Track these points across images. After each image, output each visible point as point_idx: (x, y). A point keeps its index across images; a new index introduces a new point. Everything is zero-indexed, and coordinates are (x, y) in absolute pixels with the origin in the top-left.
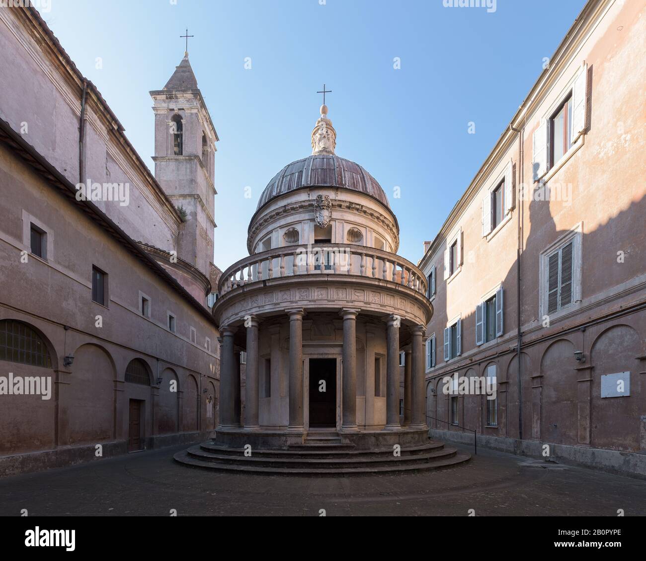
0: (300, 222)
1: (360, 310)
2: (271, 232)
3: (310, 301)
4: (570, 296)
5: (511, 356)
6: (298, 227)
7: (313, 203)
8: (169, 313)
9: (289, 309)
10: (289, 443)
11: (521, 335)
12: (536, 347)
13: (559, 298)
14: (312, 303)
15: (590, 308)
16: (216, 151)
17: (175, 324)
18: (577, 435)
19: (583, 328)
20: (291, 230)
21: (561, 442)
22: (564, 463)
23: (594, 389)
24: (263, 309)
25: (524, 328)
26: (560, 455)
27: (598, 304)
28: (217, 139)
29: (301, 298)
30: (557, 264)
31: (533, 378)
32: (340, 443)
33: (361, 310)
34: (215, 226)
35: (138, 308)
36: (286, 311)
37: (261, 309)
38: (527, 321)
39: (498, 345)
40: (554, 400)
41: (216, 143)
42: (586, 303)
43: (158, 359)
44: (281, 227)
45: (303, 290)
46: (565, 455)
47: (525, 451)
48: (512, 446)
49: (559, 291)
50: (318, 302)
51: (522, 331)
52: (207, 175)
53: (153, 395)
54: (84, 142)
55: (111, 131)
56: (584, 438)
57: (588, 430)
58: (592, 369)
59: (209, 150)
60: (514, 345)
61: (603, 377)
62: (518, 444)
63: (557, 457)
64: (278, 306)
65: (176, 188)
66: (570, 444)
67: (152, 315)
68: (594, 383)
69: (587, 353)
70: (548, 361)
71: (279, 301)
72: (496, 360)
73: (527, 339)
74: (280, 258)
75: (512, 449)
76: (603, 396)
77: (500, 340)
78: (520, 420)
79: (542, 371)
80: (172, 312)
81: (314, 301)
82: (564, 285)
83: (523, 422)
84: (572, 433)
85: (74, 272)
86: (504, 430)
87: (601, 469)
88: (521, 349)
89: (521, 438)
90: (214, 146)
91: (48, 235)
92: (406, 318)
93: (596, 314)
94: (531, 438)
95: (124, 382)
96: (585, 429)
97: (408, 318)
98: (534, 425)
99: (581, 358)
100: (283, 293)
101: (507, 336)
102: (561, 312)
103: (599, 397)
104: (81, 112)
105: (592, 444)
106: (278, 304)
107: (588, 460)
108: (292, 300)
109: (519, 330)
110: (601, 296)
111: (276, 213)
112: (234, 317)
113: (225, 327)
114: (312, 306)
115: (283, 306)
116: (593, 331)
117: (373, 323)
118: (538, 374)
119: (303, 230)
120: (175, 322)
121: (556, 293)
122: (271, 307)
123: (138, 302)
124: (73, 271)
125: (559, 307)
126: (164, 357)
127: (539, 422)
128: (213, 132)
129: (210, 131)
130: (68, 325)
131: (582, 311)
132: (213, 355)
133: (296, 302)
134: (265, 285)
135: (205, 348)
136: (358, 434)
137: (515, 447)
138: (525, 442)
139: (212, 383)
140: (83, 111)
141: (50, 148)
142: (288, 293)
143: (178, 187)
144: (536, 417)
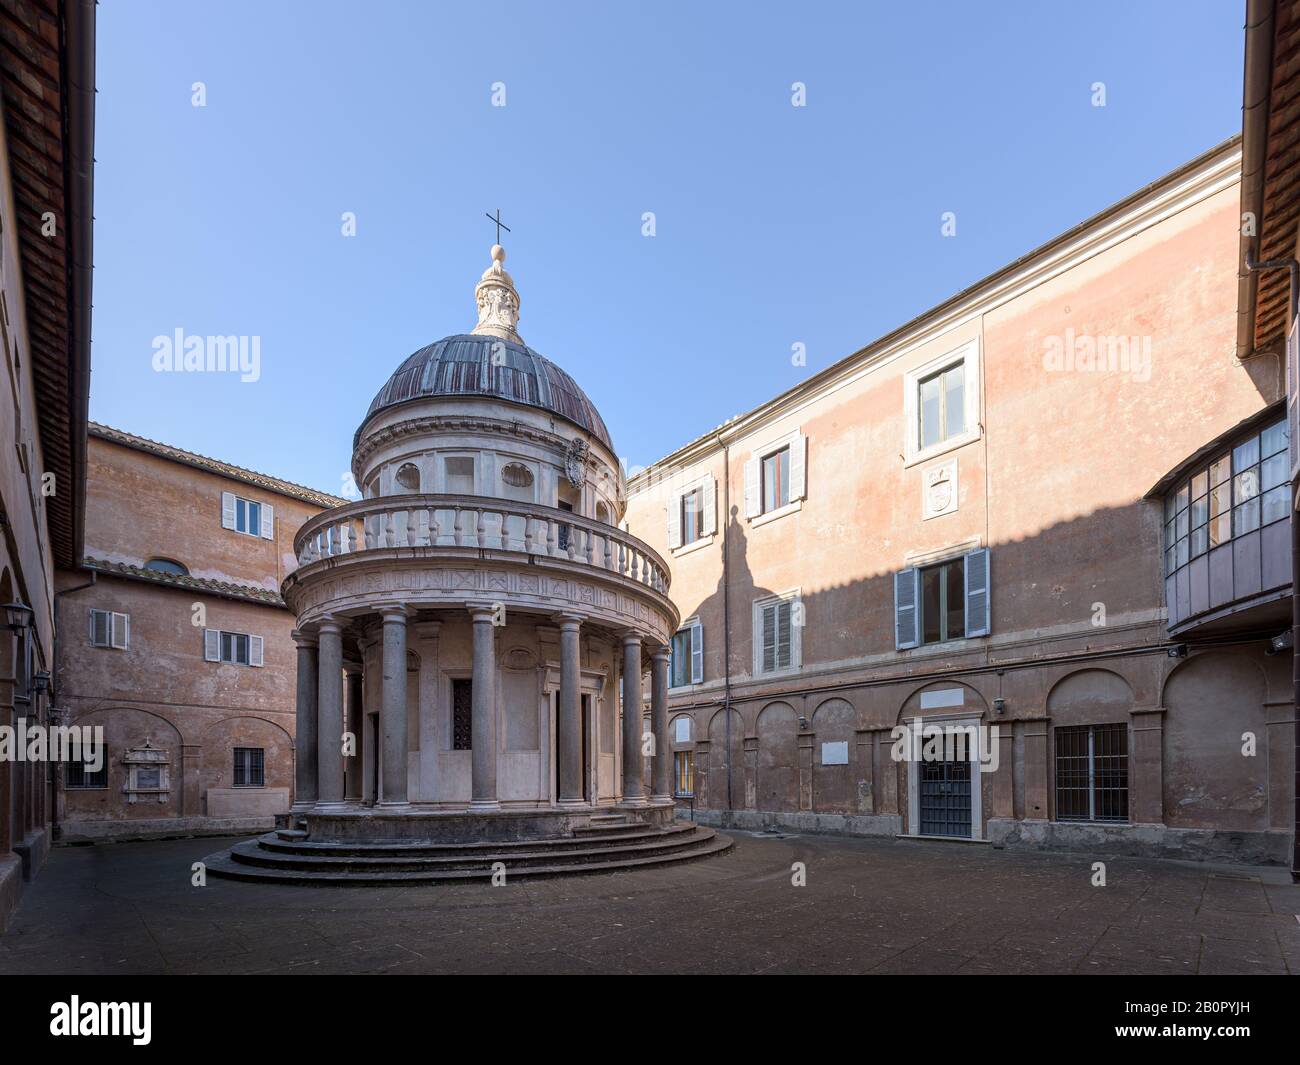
3: (596, 608)
4: (788, 657)
5: (714, 710)
9: (569, 612)
11: (728, 687)
12: (750, 704)
13: (776, 657)
14: (599, 612)
15: (810, 675)
18: (799, 802)
19: (804, 694)
21: (780, 810)
22: (787, 832)
23: (815, 756)
24: (518, 599)
25: (734, 680)
26: (782, 824)
27: (818, 674)
30: (774, 619)
31: (746, 740)
38: (738, 673)
39: (693, 694)
40: (772, 765)
42: (807, 669)
45: (586, 588)
46: (788, 823)
47: (738, 823)
48: (720, 818)
49: (776, 650)
50: (605, 612)
51: (730, 683)
56: (807, 805)
57: (810, 796)
58: (813, 736)
60: (719, 697)
61: (824, 746)
62: (728, 816)
63: (780, 826)
64: (547, 602)
66: (791, 811)
68: (815, 750)
69: (808, 720)
70: (763, 722)
71: (549, 595)
72: (692, 712)
73: (737, 693)
75: (719, 823)
76: (823, 763)
77: (696, 688)
78: (729, 788)
79: (757, 733)
81: (601, 609)
83: (732, 789)
84: (793, 800)
86: (705, 800)
87: (825, 833)
88: (730, 704)
89: (730, 808)
93: (817, 683)
94: (744, 807)
96: (807, 795)
98: (749, 793)
99: (804, 725)
100: (555, 583)
101: (708, 685)
102: (778, 673)
103: (820, 764)
105: (815, 810)
106: (548, 599)
107: (813, 827)
108: (569, 598)
109: (727, 681)
110: (822, 667)
113: (401, 607)
114: (597, 615)
115: (555, 605)
116: (814, 699)
118: (753, 736)
121: (772, 650)
122: (534, 599)
125: (776, 667)
127: (754, 789)
131: (802, 677)
133: (577, 604)
134: (531, 561)
136: (649, 809)
137: (723, 820)
138: (737, 813)
142: (563, 584)
144: (750, 785)
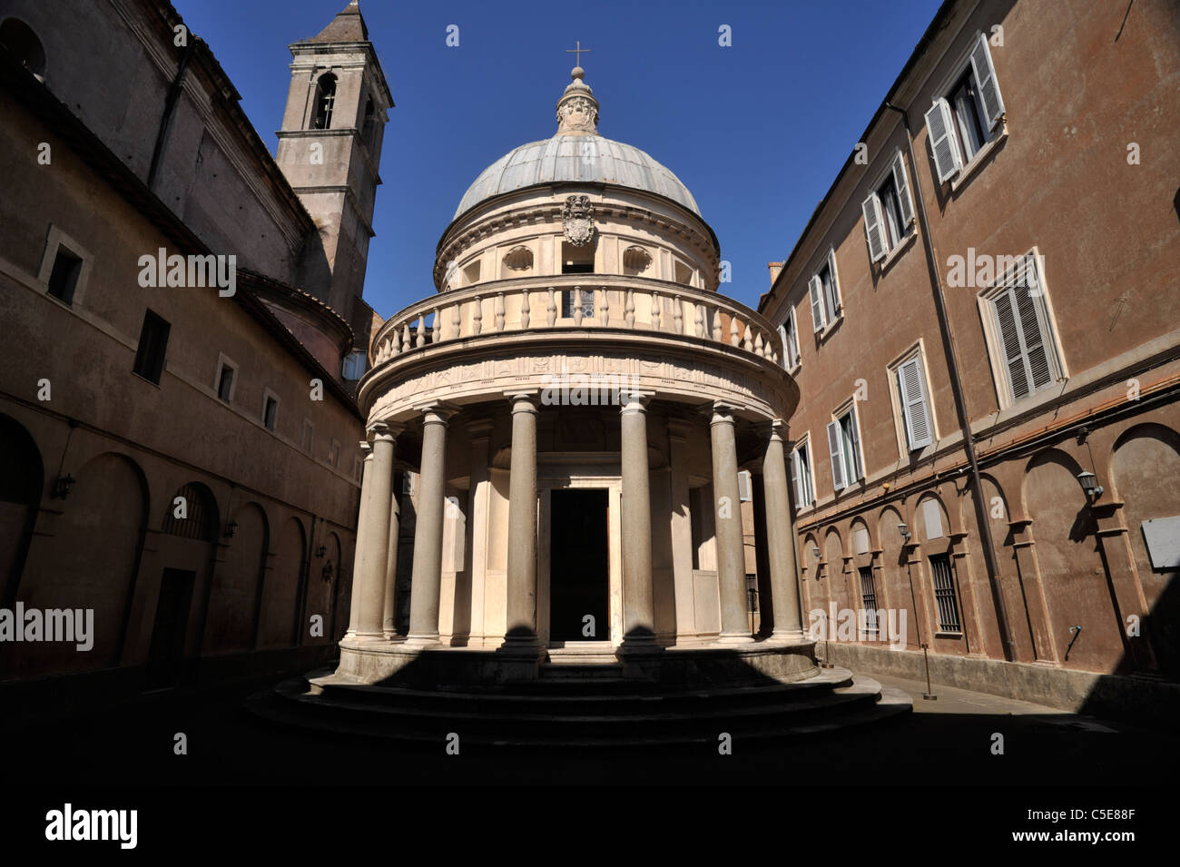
0: (535, 236)
1: (653, 393)
2: (481, 252)
6: (532, 246)
7: (561, 207)
8: (269, 393)
10: (505, 676)
16: (388, 121)
17: (277, 414)
20: (519, 248)
28: (392, 104)
29: (537, 370)
32: (621, 677)
33: (658, 393)
34: (373, 234)
35: (212, 386)
36: (505, 394)
37: (455, 390)
41: (389, 111)
43: (233, 485)
44: (500, 245)
52: (367, 156)
53: (212, 561)
54: (171, 117)
55: (217, 100)
59: (376, 120)
65: (310, 175)
67: (236, 398)
74: (497, 298)
80: (273, 389)
82: (1031, 350)
85: (111, 323)
90: (385, 113)
91: (84, 263)
92: (747, 407)
95: (159, 533)
97: (752, 408)
104: (176, 77)
111: (491, 223)
112: (400, 403)
117: (681, 418)
119: (541, 250)
120: (277, 410)
123: (214, 373)
124: (110, 320)
126: (245, 481)
128: (385, 97)
129: (381, 95)
130: (79, 418)
132: (345, 477)
135: (329, 461)
139: (336, 535)
140: (180, 76)
141: (114, 128)
143: (314, 175)
